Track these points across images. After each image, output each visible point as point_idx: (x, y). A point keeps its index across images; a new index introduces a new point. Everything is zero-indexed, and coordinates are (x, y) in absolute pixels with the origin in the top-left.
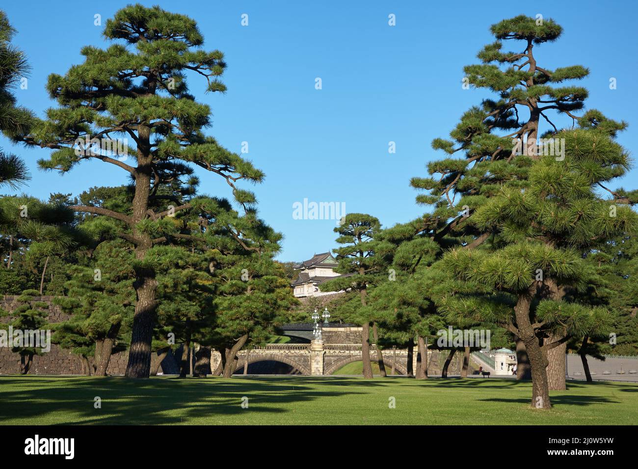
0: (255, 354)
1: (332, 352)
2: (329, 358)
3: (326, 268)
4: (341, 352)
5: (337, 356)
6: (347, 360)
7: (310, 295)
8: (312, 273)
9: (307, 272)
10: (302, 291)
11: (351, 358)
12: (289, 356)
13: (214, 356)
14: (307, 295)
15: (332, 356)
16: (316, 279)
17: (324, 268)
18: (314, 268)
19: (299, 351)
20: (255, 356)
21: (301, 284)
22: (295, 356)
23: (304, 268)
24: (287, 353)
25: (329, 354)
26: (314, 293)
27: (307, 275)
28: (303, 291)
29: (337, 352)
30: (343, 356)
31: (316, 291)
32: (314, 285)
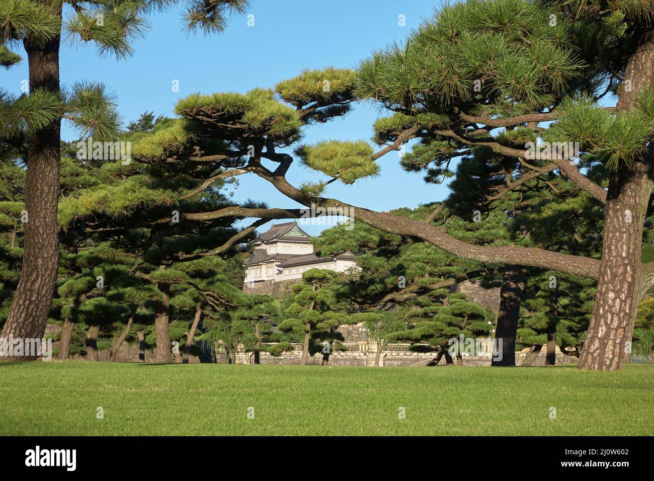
0: (293, 357)
1: (394, 354)
2: (391, 362)
3: (291, 242)
4: (407, 354)
5: (401, 359)
6: (414, 364)
7: (270, 279)
8: (271, 250)
9: (265, 248)
10: (258, 274)
11: (420, 362)
12: (338, 360)
13: (239, 360)
14: (266, 279)
15: (395, 360)
16: (277, 257)
17: (289, 242)
18: (276, 242)
19: (351, 353)
20: (293, 359)
21: (257, 264)
22: (346, 360)
23: (259, 242)
24: (336, 356)
25: (390, 357)
26: (276, 276)
27: (264, 251)
28: (261, 273)
29: (402, 354)
30: (409, 360)
31: (278, 274)
32: (277, 266)
